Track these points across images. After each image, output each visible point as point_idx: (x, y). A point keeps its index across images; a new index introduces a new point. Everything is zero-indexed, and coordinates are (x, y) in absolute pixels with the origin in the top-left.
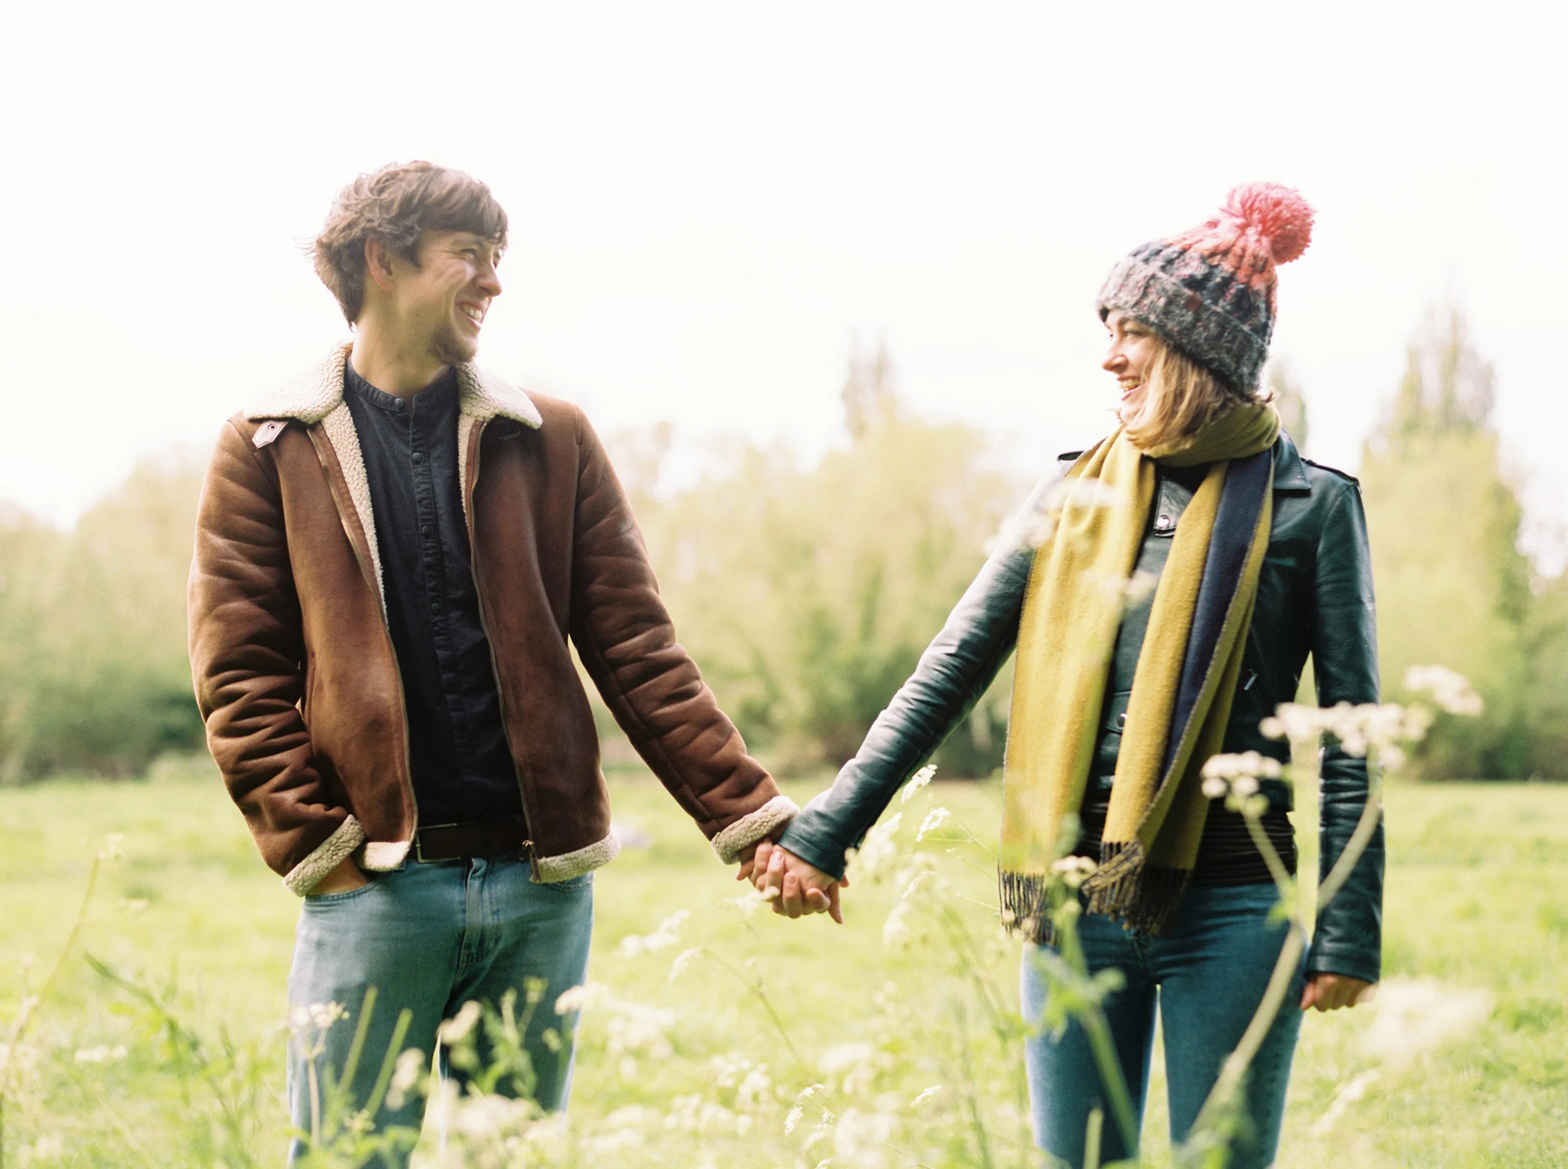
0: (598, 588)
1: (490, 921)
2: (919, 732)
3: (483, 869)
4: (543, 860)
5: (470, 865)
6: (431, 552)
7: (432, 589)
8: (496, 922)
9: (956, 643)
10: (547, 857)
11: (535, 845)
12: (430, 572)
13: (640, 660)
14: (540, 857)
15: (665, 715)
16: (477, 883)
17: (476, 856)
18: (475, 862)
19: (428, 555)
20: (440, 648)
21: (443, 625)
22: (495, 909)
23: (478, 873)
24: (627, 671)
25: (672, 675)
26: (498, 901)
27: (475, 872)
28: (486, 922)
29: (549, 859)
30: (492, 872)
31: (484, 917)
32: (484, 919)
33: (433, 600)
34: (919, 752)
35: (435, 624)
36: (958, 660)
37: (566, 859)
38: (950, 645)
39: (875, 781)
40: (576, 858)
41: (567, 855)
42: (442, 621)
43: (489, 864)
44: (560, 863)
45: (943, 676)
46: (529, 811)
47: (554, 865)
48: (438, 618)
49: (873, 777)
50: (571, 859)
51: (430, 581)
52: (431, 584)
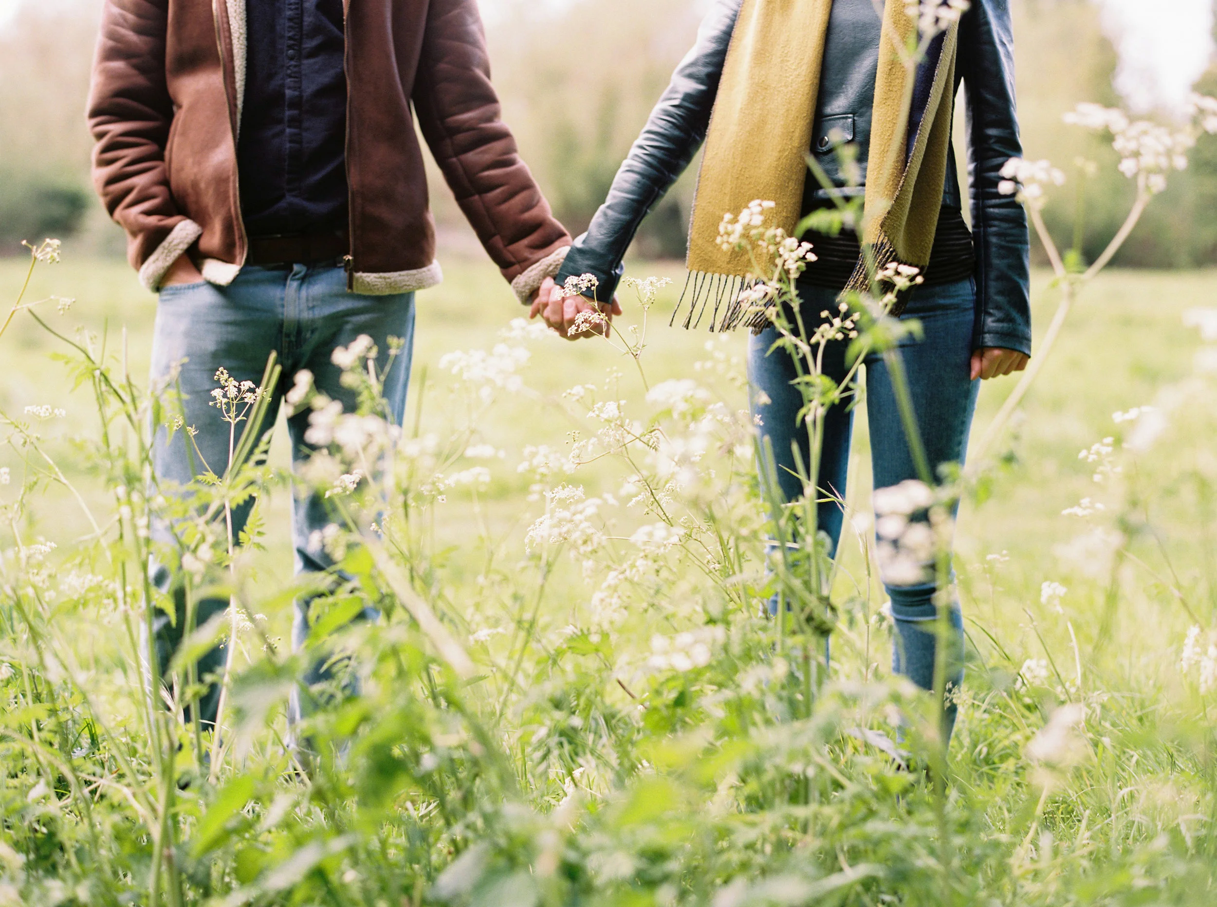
0: (443, 66)
1: (306, 315)
2: (654, 172)
3: (302, 274)
4: (359, 274)
5: (291, 269)
6: (293, 7)
7: (290, 38)
8: (311, 316)
9: (680, 96)
10: (364, 272)
11: (355, 260)
12: (291, 24)
13: (473, 129)
14: (357, 271)
15: (488, 176)
16: (295, 284)
17: (297, 262)
18: (296, 267)
19: (291, 9)
20: (289, 88)
21: (295, 69)
22: (311, 305)
23: (297, 277)
24: (461, 137)
25: (498, 146)
26: (314, 299)
27: (295, 275)
28: (301, 317)
29: (365, 275)
30: (312, 275)
31: (300, 311)
32: (299, 314)
33: (290, 47)
34: (656, 189)
35: (288, 68)
36: (682, 110)
37: (380, 277)
38: (675, 99)
39: (623, 217)
40: (389, 278)
41: (382, 274)
42: (295, 66)
43: (308, 269)
44: (374, 280)
45: (670, 125)
46: (354, 231)
47: (368, 280)
48: (293, 63)
49: (621, 213)
50: (385, 278)
51: (289, 32)
52: (290, 34)
